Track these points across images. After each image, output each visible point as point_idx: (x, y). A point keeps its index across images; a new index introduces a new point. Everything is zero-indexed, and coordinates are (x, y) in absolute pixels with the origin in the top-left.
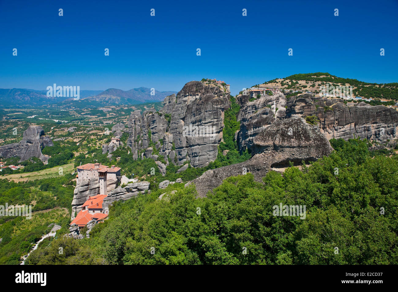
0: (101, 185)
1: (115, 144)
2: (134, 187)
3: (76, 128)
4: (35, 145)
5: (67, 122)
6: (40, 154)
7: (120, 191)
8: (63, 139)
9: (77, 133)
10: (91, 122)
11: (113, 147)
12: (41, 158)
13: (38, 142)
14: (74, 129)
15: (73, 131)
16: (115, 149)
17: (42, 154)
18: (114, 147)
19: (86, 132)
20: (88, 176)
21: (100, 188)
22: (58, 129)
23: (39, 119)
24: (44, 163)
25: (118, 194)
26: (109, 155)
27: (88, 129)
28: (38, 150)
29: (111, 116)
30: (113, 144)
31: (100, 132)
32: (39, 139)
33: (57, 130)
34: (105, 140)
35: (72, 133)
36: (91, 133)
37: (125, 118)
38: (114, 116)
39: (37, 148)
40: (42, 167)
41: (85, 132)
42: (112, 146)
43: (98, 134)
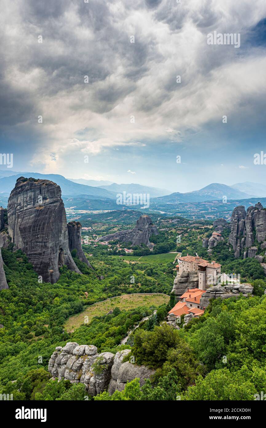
0: (199, 279)
1: (216, 239)
2: (234, 287)
3: (180, 220)
4: (144, 233)
5: (172, 214)
6: (148, 241)
7: (219, 289)
8: (168, 230)
9: (180, 225)
10: (193, 215)
11: (214, 242)
12: (148, 245)
13: (147, 231)
14: (177, 221)
15: (176, 223)
16: (215, 244)
17: (149, 242)
18: (215, 242)
20: (188, 268)
21: (199, 283)
22: (164, 220)
23: (149, 210)
24: (150, 250)
25: (217, 293)
26: (209, 250)
27: (190, 222)
28: (146, 238)
29: (213, 211)
30: (214, 239)
31: (201, 226)
32: (148, 228)
33: (163, 221)
34: (206, 234)
35: (176, 225)
36: (192, 226)
37: (228, 214)
38: (216, 211)
39: (146, 236)
40: (148, 253)
41: (187, 224)
42: (212, 240)
43: (199, 227)
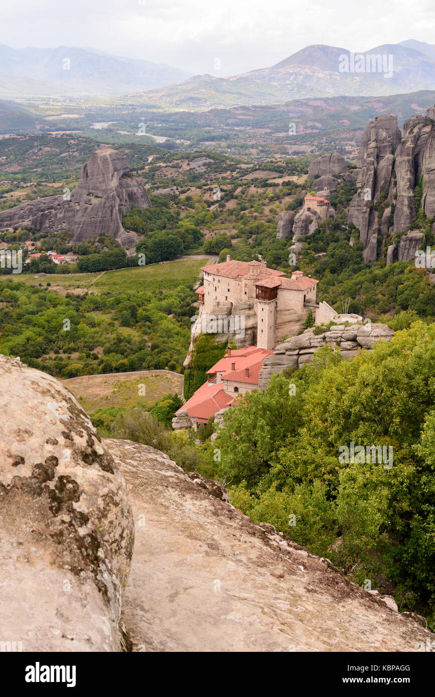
0: (259, 322)
1: (315, 213)
2: (346, 335)
3: (212, 161)
4: (108, 204)
5: (189, 142)
6: (118, 227)
7: (307, 344)
8: (177, 193)
9: (212, 176)
10: (253, 147)
11: (308, 221)
12: (119, 240)
13: (113, 197)
14: (204, 165)
15: (203, 170)
16: (312, 228)
17: (122, 230)
18: (312, 221)
19: (238, 175)
20: (228, 294)
21: (259, 331)
22: (164, 162)
23: (120, 132)
24: (128, 252)
25: (302, 352)
26: (294, 244)
27: (244, 166)
28: (114, 216)
29: (309, 131)
30: (308, 213)
31: (274, 178)
32: (117, 188)
33: (162, 164)
34: (288, 200)
35: (201, 175)
36: (250, 177)
37: (351, 140)
38: (317, 131)
39: (112, 212)
40: (120, 262)
41: (234, 174)
42: (303, 217)
43: (269, 182)
